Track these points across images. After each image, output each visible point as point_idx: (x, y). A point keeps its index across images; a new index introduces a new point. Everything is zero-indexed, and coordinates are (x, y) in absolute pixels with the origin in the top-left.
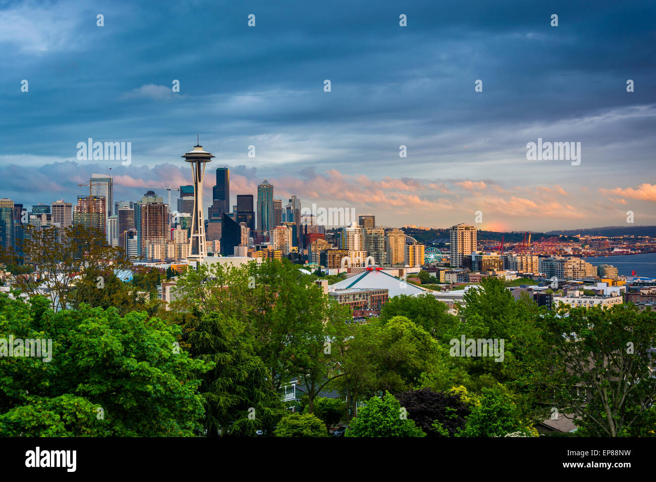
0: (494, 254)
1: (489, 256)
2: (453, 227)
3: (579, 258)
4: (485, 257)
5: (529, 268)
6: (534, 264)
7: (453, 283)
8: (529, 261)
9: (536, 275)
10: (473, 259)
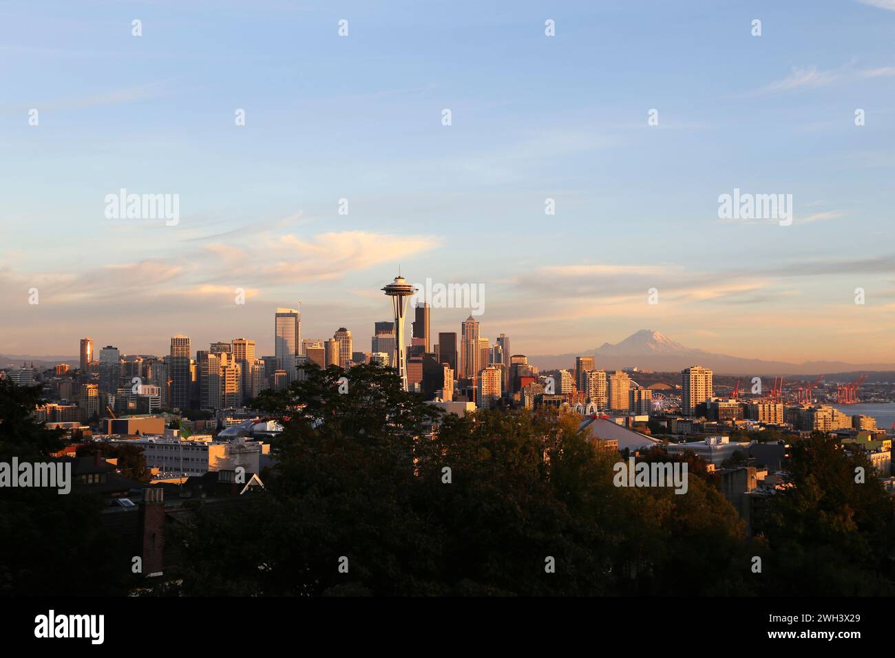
0: (732, 402)
1: (727, 403)
2: (686, 370)
3: (831, 407)
4: (722, 405)
5: (773, 418)
6: (778, 413)
7: (687, 434)
8: (772, 409)
9: (782, 425)
10: (709, 407)
